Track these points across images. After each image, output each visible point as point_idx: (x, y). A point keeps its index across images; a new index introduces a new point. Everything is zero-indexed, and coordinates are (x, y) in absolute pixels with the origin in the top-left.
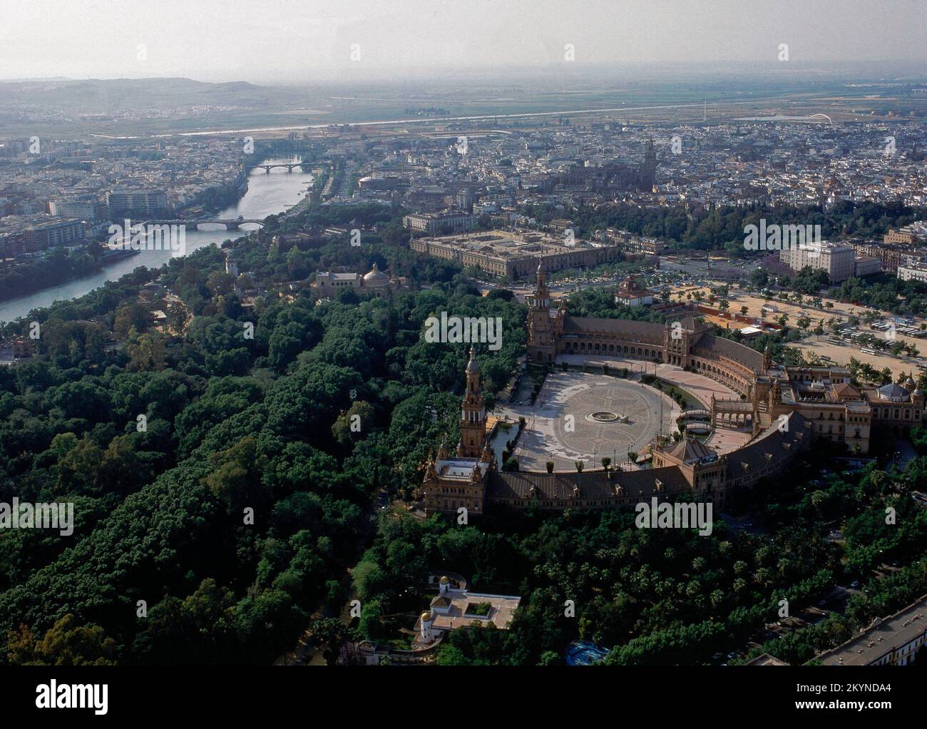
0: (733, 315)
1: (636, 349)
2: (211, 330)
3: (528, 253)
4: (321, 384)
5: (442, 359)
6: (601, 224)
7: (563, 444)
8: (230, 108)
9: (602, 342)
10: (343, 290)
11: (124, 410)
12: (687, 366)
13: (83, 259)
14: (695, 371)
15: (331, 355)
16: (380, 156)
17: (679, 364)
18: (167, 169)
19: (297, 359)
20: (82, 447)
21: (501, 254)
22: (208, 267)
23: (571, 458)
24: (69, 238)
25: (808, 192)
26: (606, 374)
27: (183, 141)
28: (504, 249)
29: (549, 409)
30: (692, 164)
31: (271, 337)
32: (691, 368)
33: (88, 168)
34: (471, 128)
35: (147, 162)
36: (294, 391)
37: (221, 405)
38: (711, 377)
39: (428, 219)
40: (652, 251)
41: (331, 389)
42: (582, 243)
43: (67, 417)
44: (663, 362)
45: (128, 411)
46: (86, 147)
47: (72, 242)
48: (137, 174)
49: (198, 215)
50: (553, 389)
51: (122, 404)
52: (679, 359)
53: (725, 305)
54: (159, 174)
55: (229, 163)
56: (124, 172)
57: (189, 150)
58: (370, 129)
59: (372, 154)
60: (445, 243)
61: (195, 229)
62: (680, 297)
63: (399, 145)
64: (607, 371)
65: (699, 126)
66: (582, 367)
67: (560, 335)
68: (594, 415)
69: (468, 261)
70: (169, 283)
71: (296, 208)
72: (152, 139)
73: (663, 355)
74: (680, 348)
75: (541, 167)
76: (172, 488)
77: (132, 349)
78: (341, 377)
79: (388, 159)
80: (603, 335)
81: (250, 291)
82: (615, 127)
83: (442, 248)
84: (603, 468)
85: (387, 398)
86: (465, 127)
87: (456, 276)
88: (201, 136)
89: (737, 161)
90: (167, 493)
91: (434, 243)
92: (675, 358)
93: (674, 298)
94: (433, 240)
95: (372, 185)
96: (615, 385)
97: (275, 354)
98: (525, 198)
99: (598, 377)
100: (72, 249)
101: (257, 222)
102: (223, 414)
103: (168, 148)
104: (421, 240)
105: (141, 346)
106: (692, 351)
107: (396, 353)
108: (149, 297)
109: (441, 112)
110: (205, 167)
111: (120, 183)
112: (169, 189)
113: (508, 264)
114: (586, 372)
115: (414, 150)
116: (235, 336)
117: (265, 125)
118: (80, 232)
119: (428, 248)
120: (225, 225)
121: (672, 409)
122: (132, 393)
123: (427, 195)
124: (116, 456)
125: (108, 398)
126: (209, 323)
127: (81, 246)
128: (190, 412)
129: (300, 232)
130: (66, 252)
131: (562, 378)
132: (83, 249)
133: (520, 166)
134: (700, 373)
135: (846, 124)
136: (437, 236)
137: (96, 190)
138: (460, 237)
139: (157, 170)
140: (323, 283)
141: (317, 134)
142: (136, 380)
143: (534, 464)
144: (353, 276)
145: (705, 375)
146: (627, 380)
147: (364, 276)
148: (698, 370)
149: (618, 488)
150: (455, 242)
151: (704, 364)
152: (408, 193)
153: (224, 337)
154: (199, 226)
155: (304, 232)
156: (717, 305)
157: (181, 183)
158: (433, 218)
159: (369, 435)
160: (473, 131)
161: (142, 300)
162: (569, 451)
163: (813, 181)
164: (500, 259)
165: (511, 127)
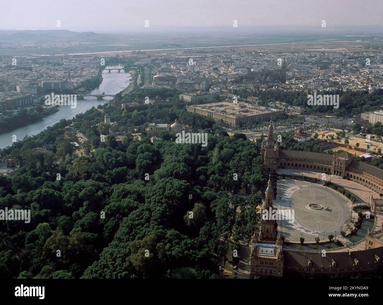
0: (353, 147)
1: (317, 167)
2: (106, 156)
3: (244, 114)
4: (173, 191)
5: (227, 174)
6: (271, 99)
7: (301, 224)
8: (87, 43)
9: (298, 163)
10: (164, 133)
11: (71, 205)
12: (345, 176)
13: (34, 114)
14: (349, 179)
15: (172, 172)
16: (159, 65)
17: (340, 175)
18: (65, 70)
19: (154, 174)
20: (56, 235)
21: (231, 114)
22: (95, 119)
23: (308, 233)
24: (26, 103)
25: (358, 84)
26: (305, 180)
27: (71, 57)
28: (232, 112)
29: (285, 201)
30: (299, 70)
31: (137, 160)
32: (347, 177)
33: (30, 69)
34: (193, 53)
35: (56, 67)
36: (160, 195)
37: (125, 204)
38: (358, 183)
39: (192, 96)
40: (299, 113)
41: (179, 194)
42: (267, 109)
43: (41, 209)
44: (331, 174)
45: (73, 205)
46: (28, 60)
47: (28, 105)
48: (52, 73)
49: (83, 92)
50: (282, 189)
51: (69, 202)
52: (340, 173)
53: (347, 142)
54: (62, 72)
55: (92, 68)
56: (47, 71)
57: (74, 61)
58: (151, 53)
59: (155, 64)
60: (203, 108)
61: (83, 99)
62: (323, 137)
63: (167, 61)
64: (306, 179)
65: (292, 53)
66: (292, 176)
67: (278, 159)
68: (310, 206)
69: (216, 117)
70: (78, 127)
71: (126, 89)
72: (55, 56)
73: (331, 170)
74: (341, 168)
75: (231, 71)
76: (111, 264)
77: (69, 167)
78: (183, 187)
79: (163, 67)
80: (299, 159)
81: (119, 133)
82: (257, 53)
83: (202, 110)
84: (329, 240)
85: (206, 198)
86: (190, 52)
87: (214, 125)
88: (78, 55)
89: (318, 69)
90: (108, 267)
91: (197, 108)
92: (338, 172)
93: (320, 137)
94: (197, 107)
95: (159, 79)
96: (312, 187)
97: (140, 169)
98: (231, 85)
99: (301, 182)
100: (28, 109)
101: (111, 96)
102: (126, 210)
103: (64, 60)
104: (191, 106)
105: (74, 166)
106: (347, 169)
107: (202, 170)
108: (70, 135)
109: (178, 46)
110: (82, 69)
111: (46, 76)
112: (68, 80)
113: (236, 119)
114: (294, 179)
115: (173, 62)
116: (118, 159)
117: (104, 51)
118: (31, 100)
119: (195, 110)
120: (96, 97)
121: (347, 202)
122: (75, 195)
123: (186, 84)
124: (76, 242)
125: (61, 197)
126: (104, 152)
127: (32, 107)
128: (108, 209)
129: (133, 101)
130: (26, 110)
131: (284, 183)
132: (34, 109)
133: (222, 70)
134: (352, 180)
135: (356, 53)
136: (198, 104)
137: (35, 80)
138: (208, 105)
139: (61, 70)
140: (152, 129)
141: (128, 55)
142: (75, 188)
143: (290, 237)
144: (165, 125)
145: (355, 181)
146: (317, 184)
147: (170, 125)
148: (351, 179)
149: (356, 262)
150: (207, 107)
151: (354, 176)
152: (177, 83)
153: (113, 159)
154: (84, 97)
155: (135, 101)
156: (343, 142)
157: (73, 77)
158: (194, 95)
159: (206, 223)
160: (194, 54)
161: (66, 137)
162: (306, 229)
163: (358, 79)
164: (232, 116)
165: (210, 53)
